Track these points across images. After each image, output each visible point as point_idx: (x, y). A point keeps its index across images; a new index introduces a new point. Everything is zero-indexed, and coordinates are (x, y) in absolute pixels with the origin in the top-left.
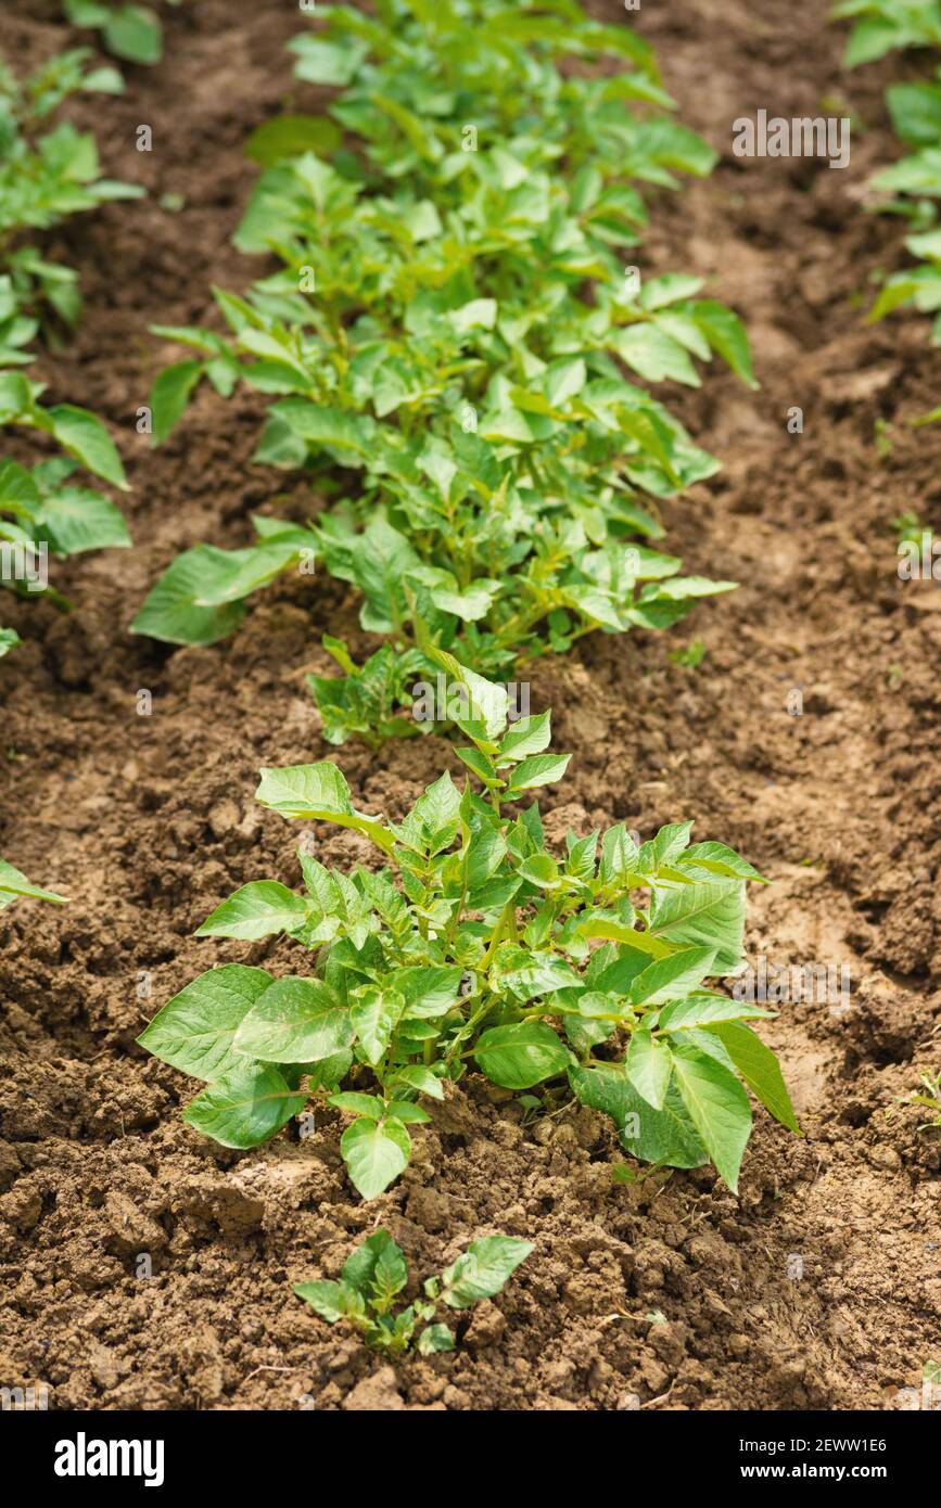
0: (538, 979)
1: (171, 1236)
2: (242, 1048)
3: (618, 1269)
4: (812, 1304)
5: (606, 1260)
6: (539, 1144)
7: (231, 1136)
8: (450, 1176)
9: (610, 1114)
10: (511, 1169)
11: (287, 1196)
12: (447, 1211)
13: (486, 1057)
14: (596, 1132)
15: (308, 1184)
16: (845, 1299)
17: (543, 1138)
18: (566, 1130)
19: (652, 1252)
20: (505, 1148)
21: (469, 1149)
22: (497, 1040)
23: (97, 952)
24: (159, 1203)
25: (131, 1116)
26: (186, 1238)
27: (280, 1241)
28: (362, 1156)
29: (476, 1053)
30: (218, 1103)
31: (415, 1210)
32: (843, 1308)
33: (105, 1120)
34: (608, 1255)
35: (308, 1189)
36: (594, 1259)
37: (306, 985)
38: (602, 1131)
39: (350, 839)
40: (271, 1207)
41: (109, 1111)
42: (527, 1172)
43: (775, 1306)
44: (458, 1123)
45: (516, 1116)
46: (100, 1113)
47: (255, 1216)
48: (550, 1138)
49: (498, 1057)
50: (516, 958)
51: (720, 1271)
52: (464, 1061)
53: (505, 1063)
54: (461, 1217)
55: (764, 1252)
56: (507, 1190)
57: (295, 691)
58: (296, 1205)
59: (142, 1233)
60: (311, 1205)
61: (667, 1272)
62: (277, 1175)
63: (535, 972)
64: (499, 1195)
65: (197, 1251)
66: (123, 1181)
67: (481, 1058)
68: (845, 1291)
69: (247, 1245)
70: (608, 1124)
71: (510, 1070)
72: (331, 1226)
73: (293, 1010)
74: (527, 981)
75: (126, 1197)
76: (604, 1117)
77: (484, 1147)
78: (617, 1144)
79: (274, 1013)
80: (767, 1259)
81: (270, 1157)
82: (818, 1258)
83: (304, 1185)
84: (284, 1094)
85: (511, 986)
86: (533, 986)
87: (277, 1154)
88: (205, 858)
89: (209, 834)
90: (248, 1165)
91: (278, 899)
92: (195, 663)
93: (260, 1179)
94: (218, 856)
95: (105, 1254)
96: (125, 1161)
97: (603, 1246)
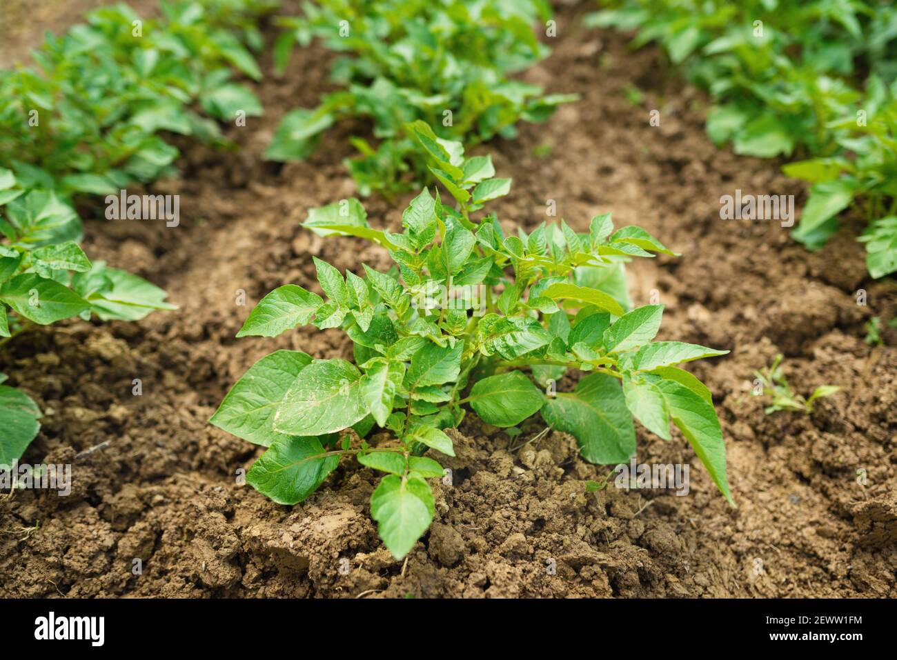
0: (521, 340)
1: (244, 572)
2: (281, 427)
3: (606, 581)
4: (729, 559)
5: (595, 574)
6: (526, 468)
7: (281, 494)
8: (462, 507)
9: (573, 434)
10: (508, 496)
11: (328, 548)
12: (462, 547)
13: (479, 403)
14: (565, 451)
15: (345, 535)
16: (749, 551)
17: (529, 464)
18: (545, 454)
19: (628, 557)
20: (502, 478)
21: (474, 479)
22: (487, 389)
23: (224, 332)
24: (230, 550)
25: (229, 455)
26: (255, 575)
27: (325, 587)
28: (390, 513)
29: (471, 400)
30: (270, 466)
31: (436, 547)
32: (750, 558)
33: (212, 459)
34: (596, 569)
35: (346, 540)
36: (585, 573)
37: (331, 366)
38: (569, 449)
39: (375, 250)
40: (315, 559)
41: (215, 453)
42: (520, 495)
43: (710, 571)
44: (464, 461)
45: (504, 444)
46: (208, 455)
47: (303, 565)
48: (533, 463)
49: (489, 404)
50: (497, 325)
51: (674, 557)
52: (462, 406)
53: (493, 408)
54: (474, 550)
55: (689, 521)
56: (508, 518)
57: (345, 175)
58: (336, 555)
59: (217, 577)
60: (349, 552)
61: (641, 572)
62: (319, 528)
63: (517, 335)
64: (502, 522)
65: (265, 584)
66: (204, 530)
67: (476, 405)
68: (749, 544)
69: (301, 582)
70: (573, 445)
71: (499, 413)
72: (366, 575)
73: (321, 388)
74: (511, 343)
75: (206, 543)
76: (569, 437)
77: (486, 477)
78: (579, 457)
79: (305, 393)
80: (693, 528)
81: (315, 510)
82: (725, 520)
83: (341, 537)
84: (322, 455)
85: (498, 349)
86: (518, 347)
87: (319, 506)
88: (290, 268)
89: (294, 255)
90: (296, 520)
91: (298, 298)
92: (296, 170)
93: (306, 533)
94: (299, 267)
95: (195, 588)
96: (209, 510)
97: (592, 562)
